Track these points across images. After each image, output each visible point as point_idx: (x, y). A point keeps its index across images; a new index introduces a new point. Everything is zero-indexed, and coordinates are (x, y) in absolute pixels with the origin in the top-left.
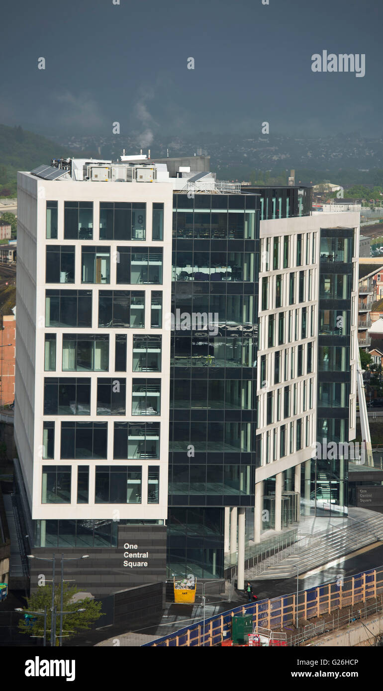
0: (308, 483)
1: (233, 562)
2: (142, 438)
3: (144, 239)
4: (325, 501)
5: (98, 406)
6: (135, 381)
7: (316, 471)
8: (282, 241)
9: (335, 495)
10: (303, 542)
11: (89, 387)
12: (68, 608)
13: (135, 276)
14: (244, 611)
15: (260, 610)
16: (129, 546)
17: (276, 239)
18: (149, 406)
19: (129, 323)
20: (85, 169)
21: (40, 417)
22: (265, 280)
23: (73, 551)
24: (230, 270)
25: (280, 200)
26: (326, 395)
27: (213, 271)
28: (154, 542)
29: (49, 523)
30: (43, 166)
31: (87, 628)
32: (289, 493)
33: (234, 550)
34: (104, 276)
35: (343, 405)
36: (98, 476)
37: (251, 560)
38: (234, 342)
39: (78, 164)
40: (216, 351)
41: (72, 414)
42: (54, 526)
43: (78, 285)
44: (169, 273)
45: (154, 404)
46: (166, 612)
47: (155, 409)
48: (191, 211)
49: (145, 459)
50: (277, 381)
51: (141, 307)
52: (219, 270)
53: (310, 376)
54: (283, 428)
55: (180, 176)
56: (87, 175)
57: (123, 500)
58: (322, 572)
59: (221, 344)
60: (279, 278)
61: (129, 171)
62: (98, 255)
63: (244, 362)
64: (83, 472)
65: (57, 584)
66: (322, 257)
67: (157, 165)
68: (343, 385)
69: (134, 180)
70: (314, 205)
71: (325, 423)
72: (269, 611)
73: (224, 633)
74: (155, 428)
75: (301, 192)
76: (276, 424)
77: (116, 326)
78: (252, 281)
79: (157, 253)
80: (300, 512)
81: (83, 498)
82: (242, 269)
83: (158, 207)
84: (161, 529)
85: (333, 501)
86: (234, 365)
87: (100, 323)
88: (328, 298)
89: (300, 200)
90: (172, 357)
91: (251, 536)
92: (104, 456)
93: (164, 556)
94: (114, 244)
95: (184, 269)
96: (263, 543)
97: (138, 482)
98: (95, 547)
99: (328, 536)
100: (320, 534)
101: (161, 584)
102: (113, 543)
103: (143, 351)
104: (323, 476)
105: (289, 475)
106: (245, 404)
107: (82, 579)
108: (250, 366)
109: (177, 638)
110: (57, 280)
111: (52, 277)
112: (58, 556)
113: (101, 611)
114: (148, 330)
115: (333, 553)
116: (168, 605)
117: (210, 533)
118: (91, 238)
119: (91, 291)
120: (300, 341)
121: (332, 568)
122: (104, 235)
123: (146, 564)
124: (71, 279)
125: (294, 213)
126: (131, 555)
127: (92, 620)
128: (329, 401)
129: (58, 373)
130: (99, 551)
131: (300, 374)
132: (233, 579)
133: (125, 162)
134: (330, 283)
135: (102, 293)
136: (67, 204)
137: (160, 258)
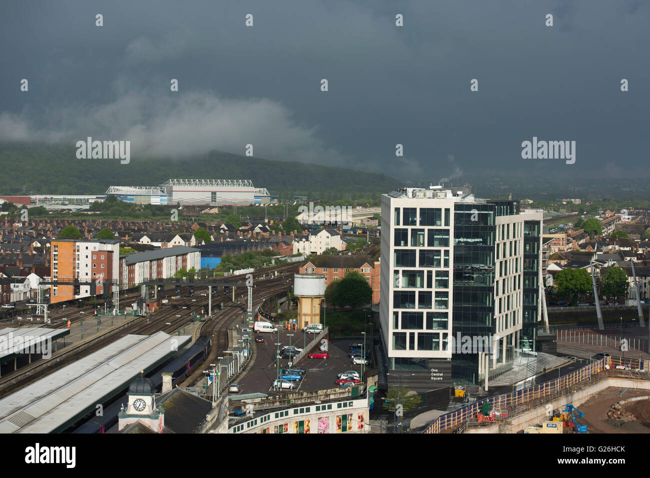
0: (519, 341)
1: (483, 378)
2: (439, 320)
3: (441, 225)
4: (526, 349)
5: (419, 304)
6: (436, 292)
7: (522, 335)
8: (506, 226)
9: (531, 347)
10: (516, 369)
11: (414, 296)
12: (405, 398)
13: (436, 243)
14: (488, 400)
15: (495, 400)
16: (434, 370)
17: (503, 226)
18: (443, 304)
19: (433, 265)
20: (413, 193)
21: (392, 310)
22: (498, 245)
23: (408, 372)
24: (481, 240)
25: (505, 207)
26: (527, 300)
27: (473, 240)
28: (445, 369)
29: (396, 358)
30: (393, 192)
31: (414, 407)
32: (509, 346)
33: (483, 372)
34: (422, 243)
35: (535, 304)
36: (419, 337)
37: (491, 377)
38: (483, 274)
39: (410, 190)
40: (475, 278)
41: (407, 308)
42: (399, 360)
43: (409, 247)
44: (452, 241)
45: (445, 304)
46: (451, 401)
47: (446, 306)
48: (463, 212)
49: (441, 329)
50: (504, 293)
51: (439, 257)
52: (476, 240)
53: (520, 290)
54: (507, 315)
55: (458, 196)
56: (414, 196)
57: (431, 349)
58: (525, 383)
59: (477, 275)
60: (505, 244)
61: (433, 193)
62: (419, 233)
63: (488, 284)
64: (412, 335)
65: (400, 387)
66: (525, 234)
67: (447, 191)
68: (535, 295)
69: (436, 198)
70: (521, 209)
71: (527, 313)
72: (500, 401)
73: (479, 411)
74: (445, 315)
75: (515, 203)
76: (503, 314)
77: (428, 267)
78: (492, 245)
79: (447, 232)
80: (514, 355)
81: (412, 348)
82: (487, 239)
83: (447, 210)
84: (449, 362)
85: (530, 350)
86: (483, 285)
87: (420, 265)
88: (528, 253)
89: (515, 207)
90: (454, 281)
91: (491, 366)
92: (422, 328)
93: (450, 375)
94: (426, 228)
95: (460, 240)
96: (497, 369)
97: (438, 340)
98: (418, 370)
99: (527, 366)
100: (524, 365)
101: (449, 388)
102: (427, 369)
103: (440, 278)
104: (525, 338)
105: (509, 337)
106: (488, 304)
107: (412, 385)
108: (491, 285)
109: (457, 413)
110: (400, 245)
111: (397, 243)
112: (400, 374)
113: (421, 400)
114: (442, 268)
115: (530, 374)
116: (452, 397)
117: (472, 364)
118: (416, 225)
119: (415, 250)
120: (515, 274)
121: (529, 381)
122: (421, 224)
123: (442, 379)
124: (406, 244)
125: (512, 213)
126: (435, 374)
127: (416, 404)
128: (529, 303)
129: (400, 289)
130: (420, 372)
131: (515, 289)
132: (483, 386)
133: (432, 189)
134: (529, 246)
135: (420, 251)
136: (404, 209)
137: (448, 234)
